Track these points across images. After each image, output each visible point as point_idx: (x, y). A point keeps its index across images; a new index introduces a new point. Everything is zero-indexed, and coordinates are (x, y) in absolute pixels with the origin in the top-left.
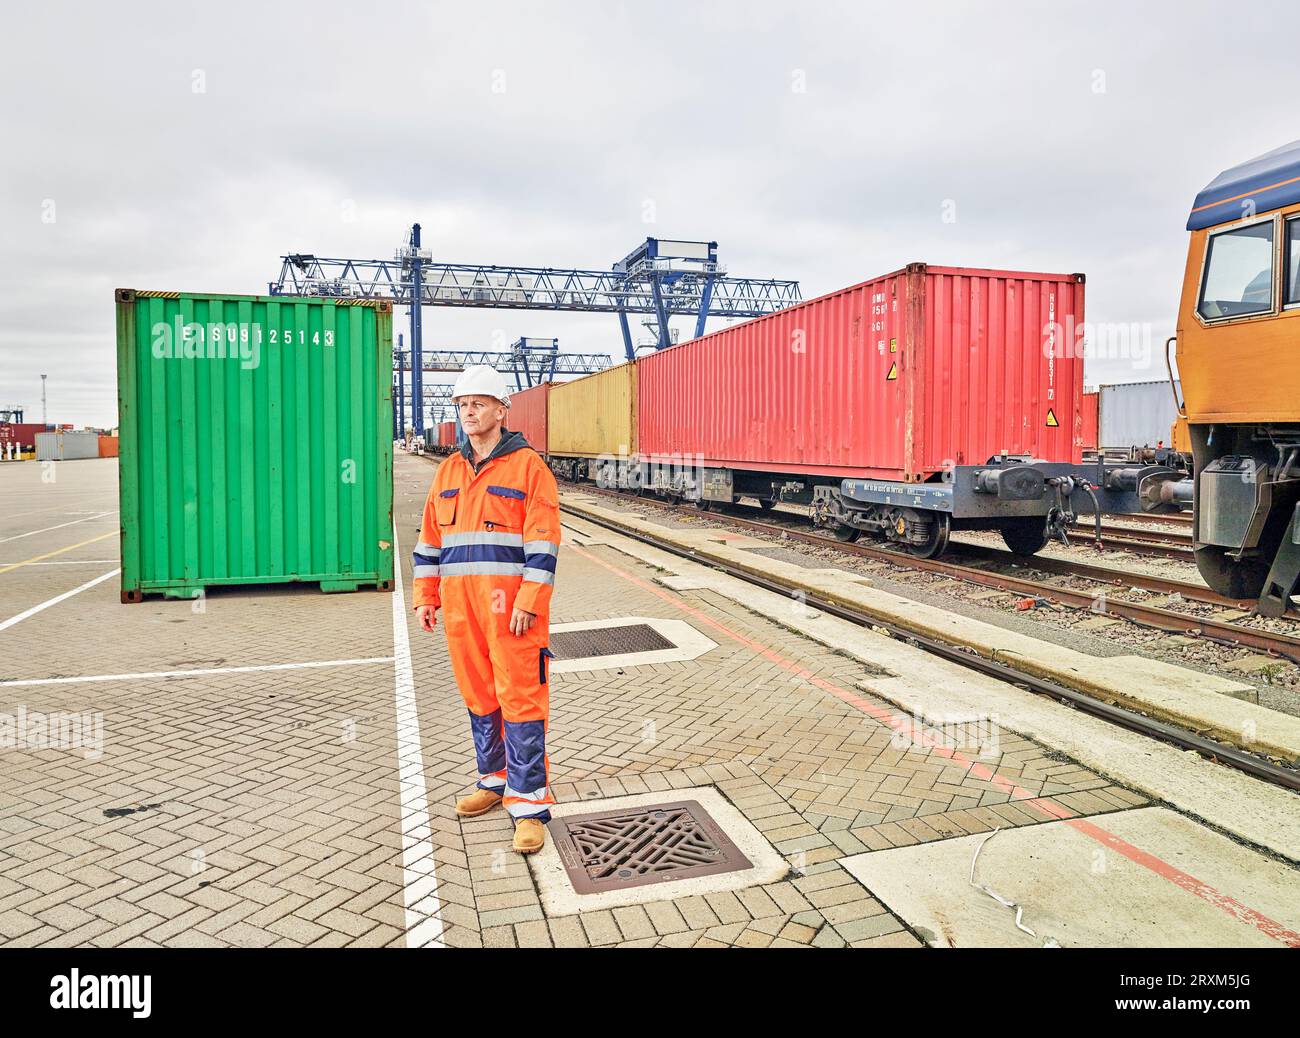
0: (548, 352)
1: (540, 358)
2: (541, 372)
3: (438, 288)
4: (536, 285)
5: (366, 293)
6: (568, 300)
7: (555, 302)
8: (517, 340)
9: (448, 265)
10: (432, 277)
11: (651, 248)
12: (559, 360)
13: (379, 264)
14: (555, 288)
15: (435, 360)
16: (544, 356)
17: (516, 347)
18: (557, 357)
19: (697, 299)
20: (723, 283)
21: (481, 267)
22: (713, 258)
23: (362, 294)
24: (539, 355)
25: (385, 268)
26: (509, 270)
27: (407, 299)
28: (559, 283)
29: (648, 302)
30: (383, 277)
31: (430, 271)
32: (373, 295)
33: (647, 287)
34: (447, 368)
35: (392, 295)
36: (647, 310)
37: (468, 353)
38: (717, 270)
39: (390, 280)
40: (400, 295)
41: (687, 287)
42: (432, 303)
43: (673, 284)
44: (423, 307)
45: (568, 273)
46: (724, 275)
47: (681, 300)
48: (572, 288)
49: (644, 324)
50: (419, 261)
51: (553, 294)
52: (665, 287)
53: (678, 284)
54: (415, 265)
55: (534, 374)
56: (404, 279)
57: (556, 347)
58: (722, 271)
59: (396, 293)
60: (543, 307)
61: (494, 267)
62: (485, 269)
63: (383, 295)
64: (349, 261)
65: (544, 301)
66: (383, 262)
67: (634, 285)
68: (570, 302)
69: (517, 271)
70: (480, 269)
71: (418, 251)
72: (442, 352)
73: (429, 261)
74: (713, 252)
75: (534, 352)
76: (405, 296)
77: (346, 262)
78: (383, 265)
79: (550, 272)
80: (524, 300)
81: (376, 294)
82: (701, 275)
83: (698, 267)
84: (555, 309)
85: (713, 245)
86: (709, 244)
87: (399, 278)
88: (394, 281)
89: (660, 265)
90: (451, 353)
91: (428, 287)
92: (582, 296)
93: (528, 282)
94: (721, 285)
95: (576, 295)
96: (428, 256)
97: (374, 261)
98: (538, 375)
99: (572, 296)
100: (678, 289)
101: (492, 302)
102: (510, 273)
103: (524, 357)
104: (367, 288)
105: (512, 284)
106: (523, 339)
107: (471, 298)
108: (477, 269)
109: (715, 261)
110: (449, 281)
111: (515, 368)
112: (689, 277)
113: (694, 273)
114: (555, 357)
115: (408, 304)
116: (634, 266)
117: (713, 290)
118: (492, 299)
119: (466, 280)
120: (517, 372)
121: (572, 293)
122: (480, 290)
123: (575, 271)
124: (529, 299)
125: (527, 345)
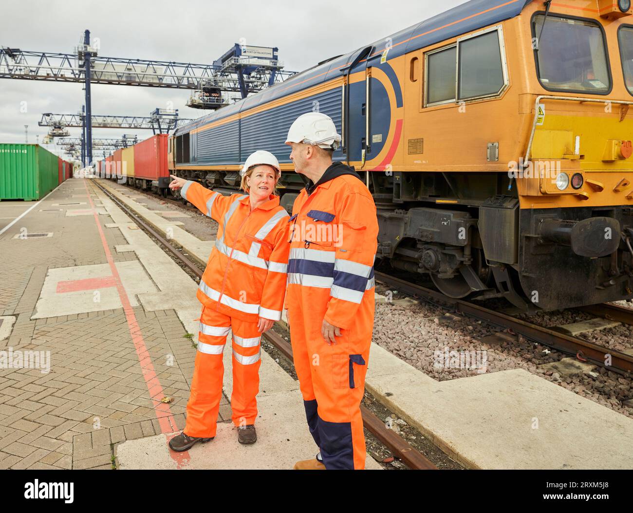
0: (172, 117)
1: (168, 121)
2: (168, 129)
3: (102, 72)
4: (165, 72)
5: (55, 75)
6: (185, 82)
7: (177, 83)
8: (154, 110)
9: (109, 58)
10: (99, 66)
11: (238, 49)
12: (179, 122)
13: (63, 56)
14: (177, 75)
15: (104, 121)
16: (170, 119)
17: (153, 114)
18: (178, 120)
19: (265, 83)
20: (280, 73)
21: (130, 60)
22: (275, 58)
23: (52, 75)
24: (167, 118)
25: (68, 59)
26: (148, 63)
27: (82, 79)
28: (180, 71)
29: (235, 84)
30: (66, 65)
31: (96, 62)
32: (60, 76)
33: (235, 76)
34: (112, 126)
35: (73, 76)
36: (234, 90)
37: (125, 117)
38: (278, 65)
39: (71, 66)
40: (77, 76)
41: (258, 76)
42: (98, 82)
43: (250, 74)
44: (91, 84)
45: (185, 65)
46: (282, 68)
47: (256, 84)
48: (187, 74)
49: (232, 99)
50: (88, 55)
51: (176, 78)
52: (245, 76)
53: (253, 74)
54: (87, 58)
55: (164, 130)
56: (80, 66)
57: (177, 115)
58: (281, 66)
59: (75, 75)
60: (169, 86)
61: (138, 60)
62: (132, 61)
63: (66, 76)
64: (44, 54)
65: (170, 83)
66: (66, 55)
67: (226, 74)
68: (186, 83)
69: (153, 63)
70: (130, 61)
71: (88, 48)
72: (109, 116)
73: (95, 55)
74: (276, 53)
75: (164, 117)
76: (81, 77)
77: (41, 54)
78: (66, 57)
79: (173, 64)
80: (158, 82)
81: (62, 75)
82: (268, 68)
83: (267, 63)
84: (177, 87)
85: (276, 50)
86: (273, 49)
87: (77, 66)
88: (73, 67)
89: (243, 60)
90: (115, 117)
91: (95, 72)
92: (194, 79)
93: (161, 70)
94: (279, 75)
95: (190, 79)
96: (95, 51)
97: (60, 54)
98: (167, 130)
99: (188, 79)
100: (253, 77)
101: (137, 82)
102: (148, 65)
103: (158, 120)
104: (55, 71)
105: (150, 71)
106: (158, 109)
107: (124, 79)
108: (128, 61)
109: (277, 59)
110: (109, 69)
111: (153, 126)
112: (262, 70)
113: (263, 67)
114: (176, 120)
115: (83, 82)
116: (226, 61)
117: (275, 78)
118: (137, 80)
119: (121, 68)
120: (154, 129)
121: (188, 78)
122: (129, 74)
123: (190, 64)
124: (161, 81)
125: (160, 113)
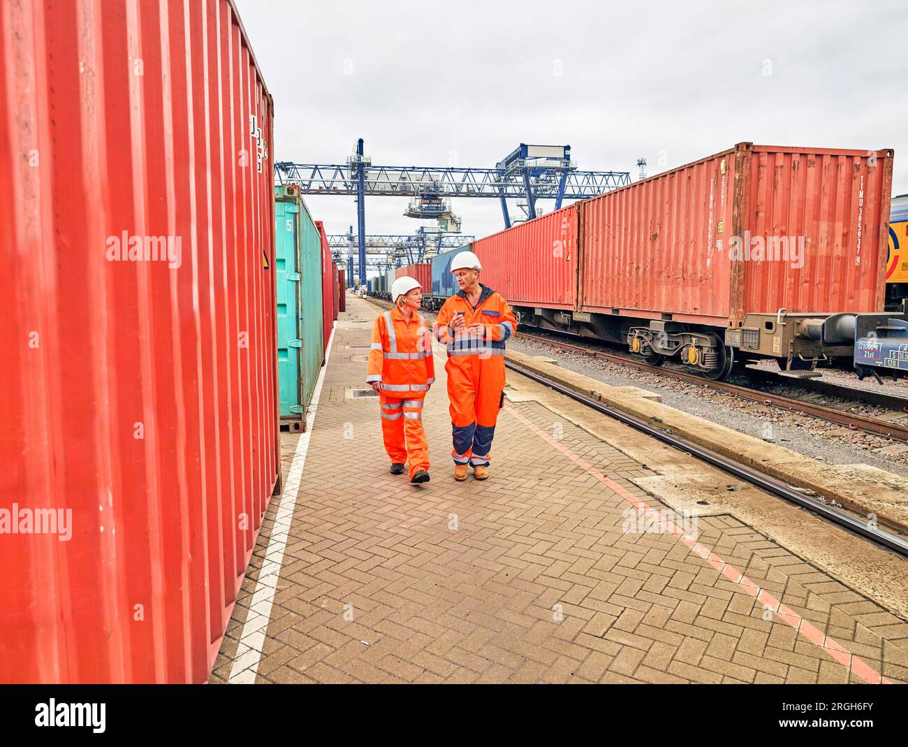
3: (375, 183)
4: (443, 179)
5: (327, 188)
6: (464, 189)
7: (455, 191)
9: (383, 167)
10: (371, 176)
11: (524, 150)
13: (336, 167)
14: (456, 182)
17: (418, 233)
19: (556, 186)
22: (567, 157)
23: (325, 188)
25: (340, 170)
26: (423, 170)
27: (355, 191)
29: (521, 189)
30: (339, 176)
31: (370, 172)
32: (332, 189)
33: (520, 179)
35: (345, 188)
36: (520, 196)
38: (571, 165)
39: (344, 178)
40: (350, 188)
41: (548, 178)
42: (372, 193)
43: (538, 176)
44: (365, 196)
45: (465, 171)
46: (575, 169)
47: (545, 188)
48: (467, 181)
49: (518, 206)
50: (362, 165)
51: (454, 186)
52: (533, 178)
53: (542, 176)
54: (360, 168)
56: (353, 177)
58: (574, 166)
59: (347, 188)
60: (447, 195)
61: (413, 168)
62: (407, 169)
63: (339, 189)
64: (316, 166)
65: (448, 190)
66: (339, 166)
67: (511, 177)
68: (466, 191)
69: (429, 170)
70: (404, 169)
71: (362, 158)
73: (369, 164)
74: (567, 152)
76: (354, 189)
77: (314, 167)
78: (339, 168)
79: (452, 170)
81: (334, 188)
82: (558, 170)
83: (557, 164)
84: (456, 196)
85: (568, 148)
86: (565, 147)
87: (350, 177)
88: (346, 179)
89: (530, 163)
91: (369, 182)
92: (475, 186)
93: (438, 177)
94: (573, 176)
95: (470, 186)
96: (369, 161)
97: (333, 166)
99: (468, 186)
100: (542, 180)
101: (412, 192)
102: (424, 172)
103: (423, 238)
104: (328, 184)
105: (426, 179)
106: (422, 228)
107: (398, 189)
108: (402, 169)
109: (569, 159)
110: (383, 178)
111: (418, 245)
112: (551, 171)
113: (554, 168)
115: (356, 194)
116: (511, 164)
117: (567, 180)
118: (412, 190)
119: (395, 177)
121: (468, 184)
122: (404, 183)
123: (469, 169)
125: (425, 232)
